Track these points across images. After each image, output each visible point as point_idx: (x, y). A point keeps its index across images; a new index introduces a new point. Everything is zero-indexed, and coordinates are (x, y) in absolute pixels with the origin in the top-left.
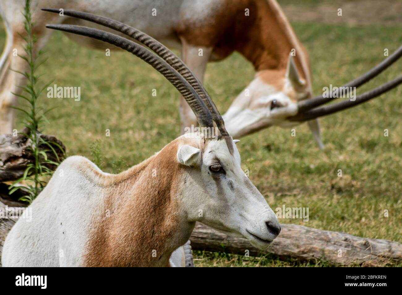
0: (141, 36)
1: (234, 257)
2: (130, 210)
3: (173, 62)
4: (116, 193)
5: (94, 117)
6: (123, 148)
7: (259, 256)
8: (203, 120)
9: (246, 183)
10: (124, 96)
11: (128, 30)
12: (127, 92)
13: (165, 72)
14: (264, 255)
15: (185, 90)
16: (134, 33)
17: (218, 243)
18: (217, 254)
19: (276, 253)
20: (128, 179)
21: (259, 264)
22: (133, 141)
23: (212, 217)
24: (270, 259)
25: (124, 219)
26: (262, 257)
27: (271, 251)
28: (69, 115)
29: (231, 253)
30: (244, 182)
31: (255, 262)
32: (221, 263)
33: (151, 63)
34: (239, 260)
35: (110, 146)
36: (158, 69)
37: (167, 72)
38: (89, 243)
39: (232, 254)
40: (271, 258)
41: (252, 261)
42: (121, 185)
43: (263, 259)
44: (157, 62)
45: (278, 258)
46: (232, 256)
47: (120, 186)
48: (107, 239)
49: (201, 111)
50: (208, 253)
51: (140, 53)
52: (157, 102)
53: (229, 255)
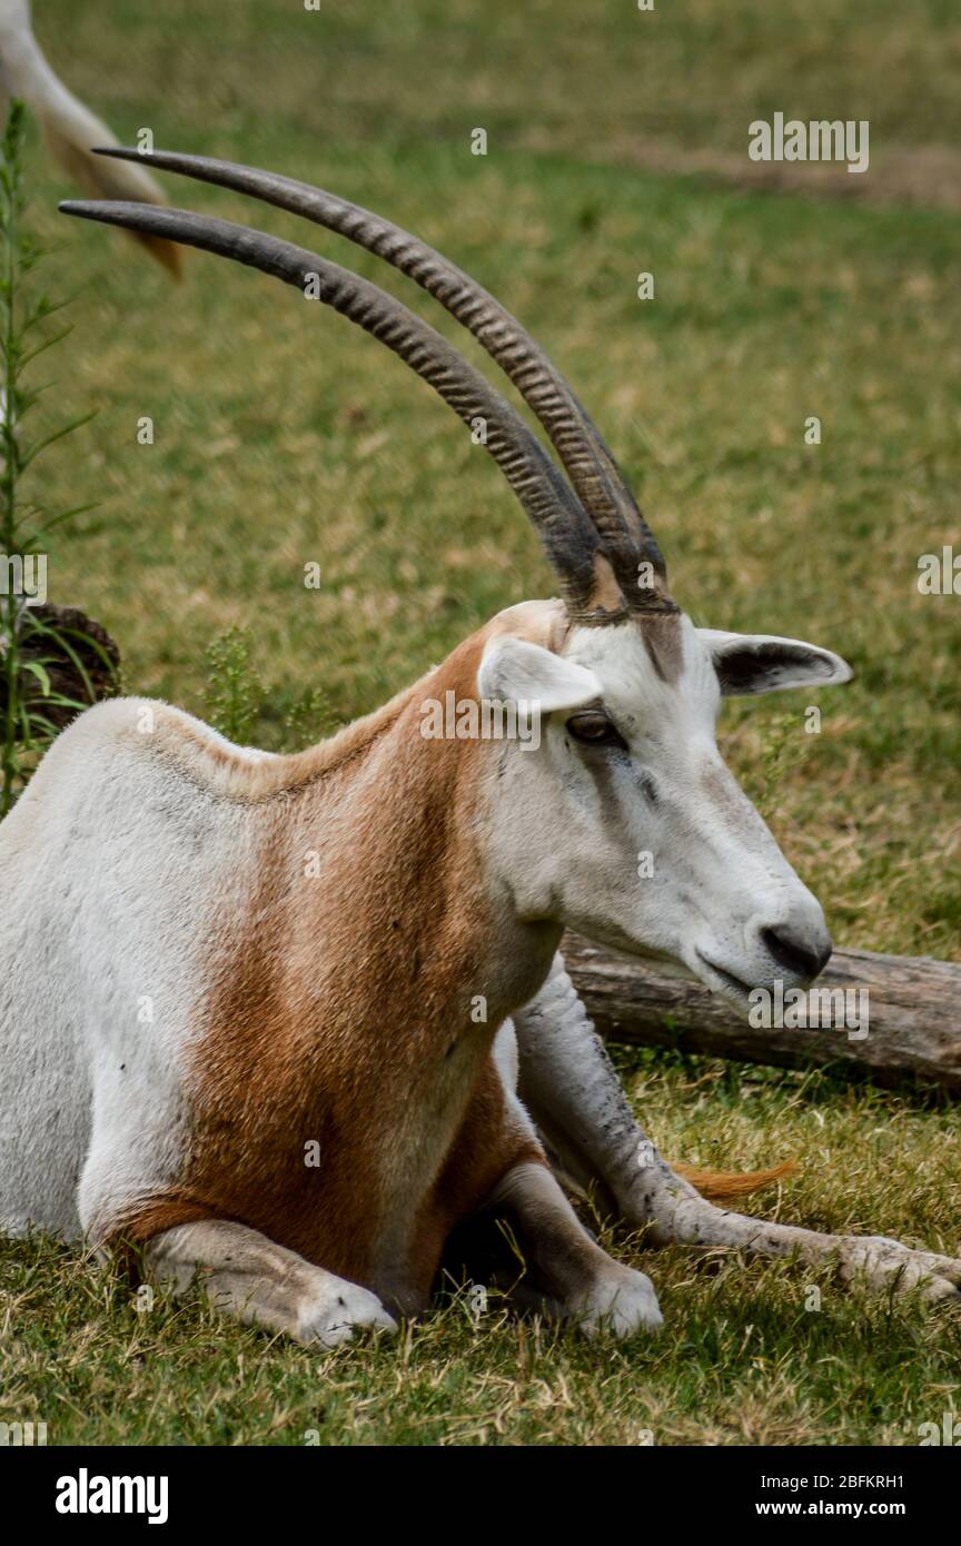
0: (402, 249)
1: (711, 1069)
2: (340, 877)
3: (499, 343)
4: (296, 822)
5: (218, 533)
6: (320, 651)
7: (802, 1069)
8: (556, 553)
9: (710, 784)
10: (328, 462)
11: (361, 225)
12: (337, 445)
13: (437, 377)
14: (818, 1065)
15: (502, 444)
16: (381, 238)
17: (655, 1012)
18: (648, 1055)
19: (863, 1059)
20: (334, 768)
21: (800, 1098)
22: (356, 628)
23: (583, 902)
24: (840, 1079)
25: (324, 912)
26: (810, 1072)
27: (843, 1050)
28: (127, 525)
29: (699, 1053)
30: (699, 780)
31: (785, 1087)
32: (662, 1087)
33: (393, 344)
34: (726, 1077)
35: (274, 642)
36: (416, 365)
37: (444, 375)
38: (209, 1003)
39: (703, 1057)
40: (845, 1076)
41: (773, 1085)
42: (311, 792)
43: (816, 1079)
44: (410, 341)
45: (869, 1078)
46: (702, 1063)
47: (307, 796)
48: (273, 985)
49: (552, 518)
50: (618, 1049)
51: (357, 305)
52: (445, 487)
53: (694, 1058)
